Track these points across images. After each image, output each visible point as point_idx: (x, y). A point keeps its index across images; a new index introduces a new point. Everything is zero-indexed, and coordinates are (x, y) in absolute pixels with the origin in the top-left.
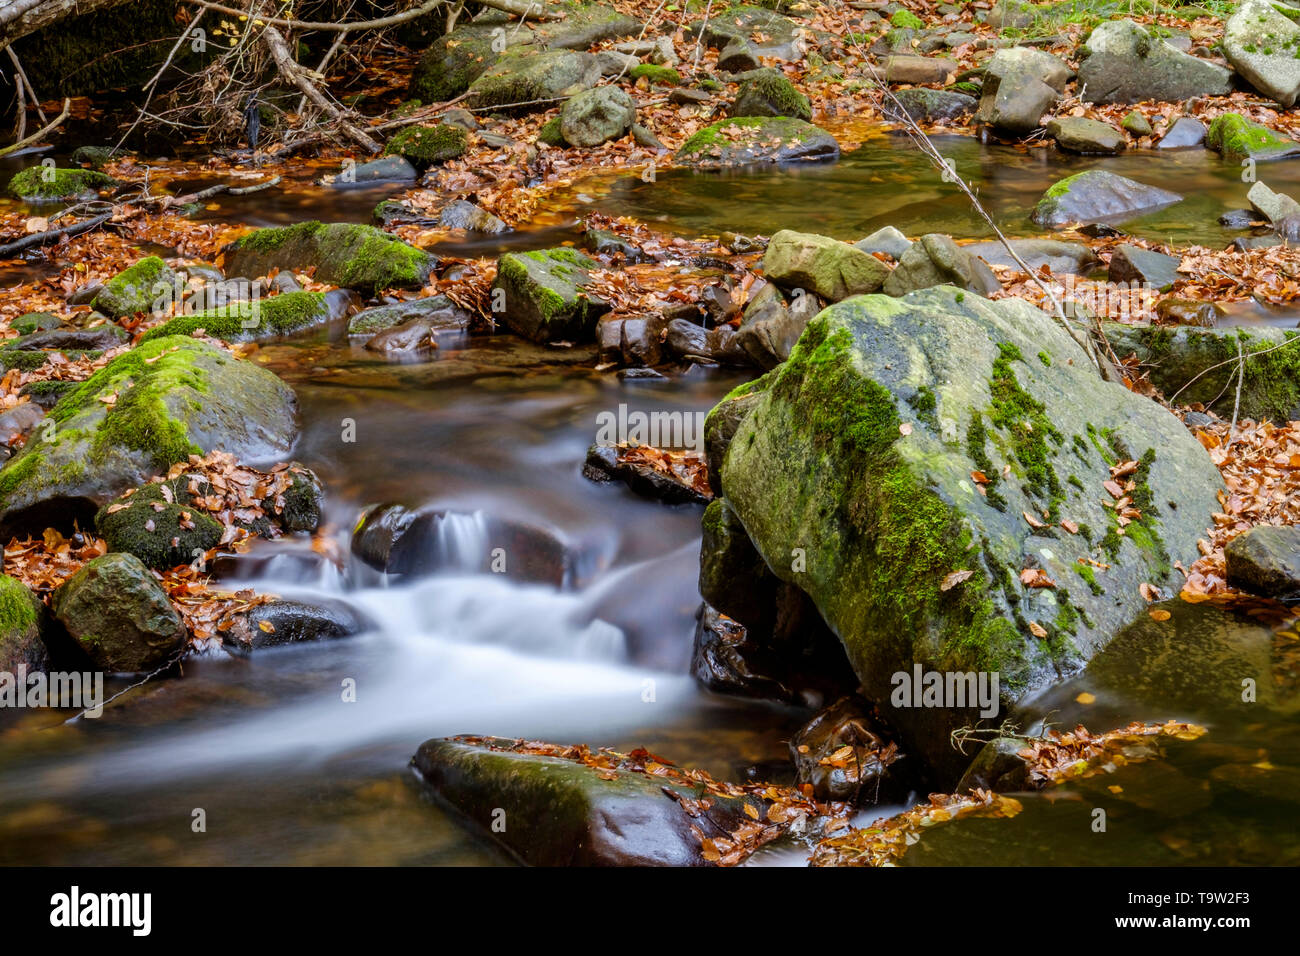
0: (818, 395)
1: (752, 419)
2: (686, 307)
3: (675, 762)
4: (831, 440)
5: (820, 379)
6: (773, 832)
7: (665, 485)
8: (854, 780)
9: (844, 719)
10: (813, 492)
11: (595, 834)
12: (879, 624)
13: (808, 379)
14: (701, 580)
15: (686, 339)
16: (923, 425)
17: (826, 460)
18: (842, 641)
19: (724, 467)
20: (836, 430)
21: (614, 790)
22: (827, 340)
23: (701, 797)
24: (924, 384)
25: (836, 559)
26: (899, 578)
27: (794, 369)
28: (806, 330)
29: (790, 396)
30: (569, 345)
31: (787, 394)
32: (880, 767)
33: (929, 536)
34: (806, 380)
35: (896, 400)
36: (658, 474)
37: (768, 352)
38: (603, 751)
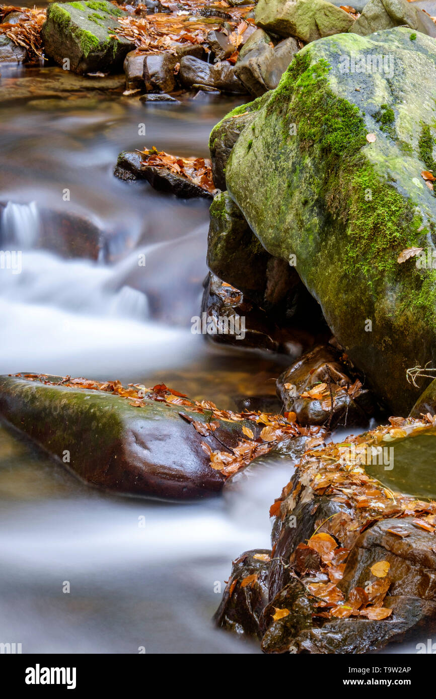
0: (303, 111)
1: (250, 130)
2: (194, 47)
3: (187, 395)
4: (312, 146)
5: (304, 99)
6: (265, 448)
7: (178, 184)
8: (329, 409)
9: (319, 363)
10: (298, 187)
11: (127, 448)
12: (349, 289)
13: (294, 99)
14: (208, 255)
15: (194, 71)
16: (385, 135)
17: (308, 161)
18: (319, 302)
19: (228, 167)
20: (317, 138)
21: (142, 414)
22: (310, 68)
23: (210, 420)
24: (385, 103)
25: (315, 238)
26: (364, 253)
27: (284, 91)
28: (294, 60)
29: (281, 112)
30: (102, 75)
31: (278, 110)
32: (348, 399)
33: (389, 221)
34: (293, 100)
35: (364, 115)
36: (173, 175)
37: (259, 82)
38: (132, 386)
